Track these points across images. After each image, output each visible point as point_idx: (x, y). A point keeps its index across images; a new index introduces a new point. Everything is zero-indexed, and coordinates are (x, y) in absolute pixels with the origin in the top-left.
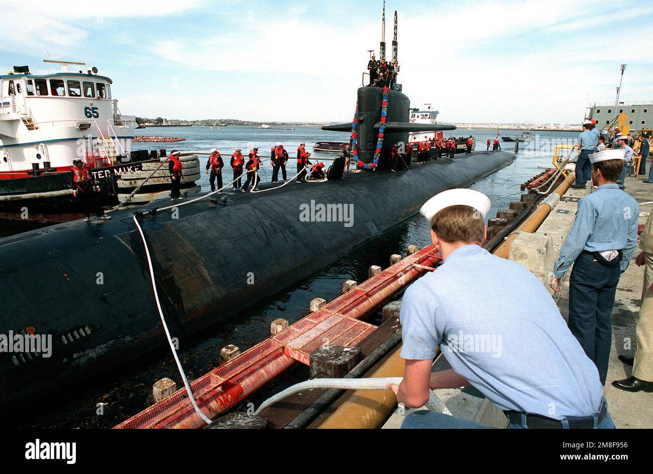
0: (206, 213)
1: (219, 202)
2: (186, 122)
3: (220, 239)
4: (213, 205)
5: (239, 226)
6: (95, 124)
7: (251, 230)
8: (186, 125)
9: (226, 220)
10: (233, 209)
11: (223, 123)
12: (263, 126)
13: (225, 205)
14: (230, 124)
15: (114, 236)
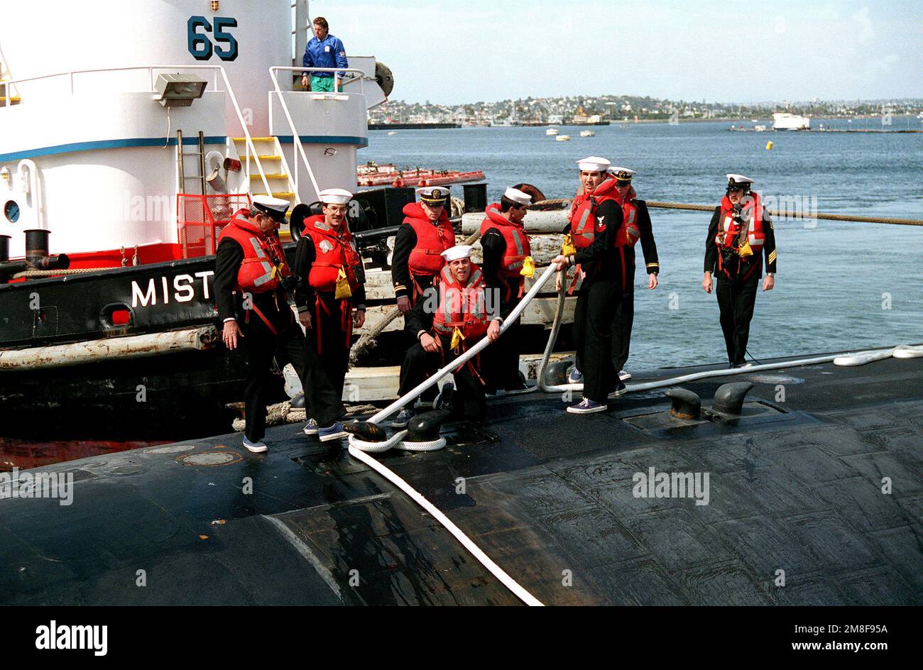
0: (650, 450)
1: (707, 409)
2: (434, 110)
3: (711, 573)
4: (681, 420)
5: (801, 523)
6: (221, 84)
7: (859, 544)
8: (436, 121)
9: (738, 489)
10: (771, 444)
11: (590, 112)
12: (781, 121)
13: (732, 426)
14: (618, 114)
15: (268, 518)
